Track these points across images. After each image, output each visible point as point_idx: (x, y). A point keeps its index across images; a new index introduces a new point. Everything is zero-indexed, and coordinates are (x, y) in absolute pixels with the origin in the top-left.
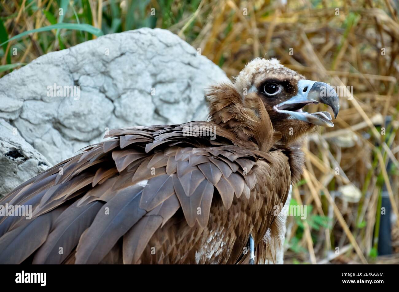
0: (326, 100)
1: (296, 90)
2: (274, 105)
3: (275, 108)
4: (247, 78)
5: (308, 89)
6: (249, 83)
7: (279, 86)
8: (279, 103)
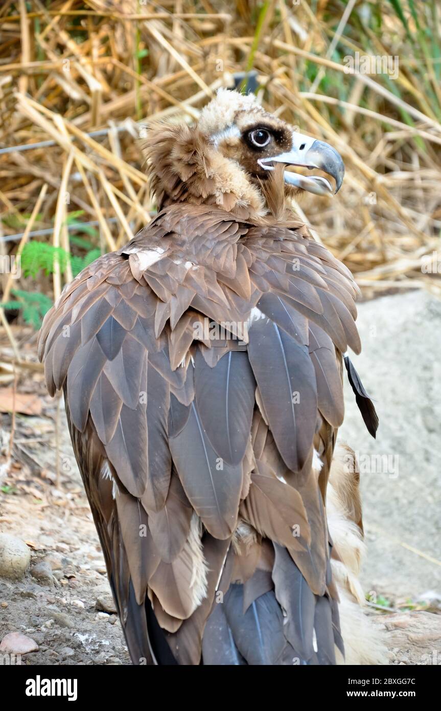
0: (331, 167)
1: (291, 146)
2: (260, 158)
3: (260, 162)
4: (228, 117)
5: (306, 148)
6: (230, 124)
7: (269, 135)
8: (266, 157)
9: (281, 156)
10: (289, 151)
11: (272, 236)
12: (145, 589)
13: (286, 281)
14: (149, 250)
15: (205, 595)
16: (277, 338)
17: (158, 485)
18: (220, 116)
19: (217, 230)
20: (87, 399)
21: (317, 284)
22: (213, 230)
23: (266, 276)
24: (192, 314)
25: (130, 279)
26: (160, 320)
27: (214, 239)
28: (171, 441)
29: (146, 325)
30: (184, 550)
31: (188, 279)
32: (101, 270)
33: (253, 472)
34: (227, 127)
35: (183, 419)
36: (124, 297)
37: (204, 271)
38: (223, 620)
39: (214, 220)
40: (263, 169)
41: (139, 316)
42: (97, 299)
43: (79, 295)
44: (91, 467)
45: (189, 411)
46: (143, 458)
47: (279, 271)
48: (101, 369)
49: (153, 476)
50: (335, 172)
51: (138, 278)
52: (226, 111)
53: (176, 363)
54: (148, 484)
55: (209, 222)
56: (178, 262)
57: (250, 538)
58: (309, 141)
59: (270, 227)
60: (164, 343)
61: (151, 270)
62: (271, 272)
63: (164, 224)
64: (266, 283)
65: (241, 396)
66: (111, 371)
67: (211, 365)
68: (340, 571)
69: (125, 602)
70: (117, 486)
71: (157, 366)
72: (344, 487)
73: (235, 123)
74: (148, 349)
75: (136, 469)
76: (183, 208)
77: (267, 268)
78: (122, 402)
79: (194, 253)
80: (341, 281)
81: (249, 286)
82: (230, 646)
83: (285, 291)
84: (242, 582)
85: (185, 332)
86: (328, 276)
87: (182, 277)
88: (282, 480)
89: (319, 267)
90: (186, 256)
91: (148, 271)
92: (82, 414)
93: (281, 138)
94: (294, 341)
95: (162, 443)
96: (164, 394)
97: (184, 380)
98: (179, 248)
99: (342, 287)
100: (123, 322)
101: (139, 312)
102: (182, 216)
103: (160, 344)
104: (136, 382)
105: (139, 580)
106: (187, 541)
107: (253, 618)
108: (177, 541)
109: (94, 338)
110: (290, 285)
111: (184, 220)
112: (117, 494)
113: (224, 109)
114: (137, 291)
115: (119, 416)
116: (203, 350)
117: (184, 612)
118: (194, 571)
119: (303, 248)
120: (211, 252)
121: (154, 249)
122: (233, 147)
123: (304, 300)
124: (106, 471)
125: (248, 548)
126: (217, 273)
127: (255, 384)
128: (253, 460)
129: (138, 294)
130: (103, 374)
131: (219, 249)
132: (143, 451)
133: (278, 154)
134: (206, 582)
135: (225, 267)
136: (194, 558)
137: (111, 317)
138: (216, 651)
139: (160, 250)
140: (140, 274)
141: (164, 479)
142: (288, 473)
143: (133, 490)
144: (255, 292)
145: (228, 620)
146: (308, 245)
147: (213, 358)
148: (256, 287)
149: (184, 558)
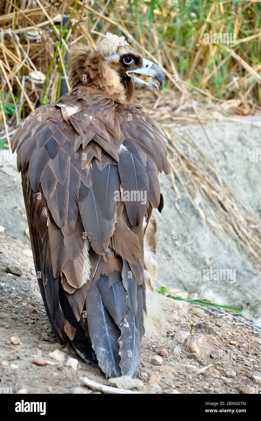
1: (142, 65)
2: (127, 70)
3: (127, 72)
4: (114, 49)
5: (149, 67)
6: (115, 52)
7: (132, 59)
8: (130, 70)
9: (137, 70)
10: (141, 68)
11: (129, 110)
12: (59, 271)
13: (136, 134)
14: (71, 106)
15: (89, 279)
16: (132, 161)
17: (71, 224)
18: (110, 48)
19: (104, 102)
20: (39, 176)
21: (151, 138)
22: (102, 102)
23: (127, 130)
24: (93, 144)
25: (62, 120)
26: (77, 144)
27: (103, 107)
28: (80, 204)
29: (70, 145)
30: (80, 256)
31: (91, 124)
32: (45, 113)
33: (116, 224)
34: (113, 54)
35: (87, 194)
36: (58, 129)
37: (98, 121)
38: (97, 291)
39: (102, 97)
40: (127, 76)
41: (67, 140)
42: (45, 127)
43: (35, 124)
44: (37, 209)
45: (89, 190)
46: (65, 210)
47: (133, 129)
48: (47, 163)
49: (69, 219)
50: (161, 80)
51: (66, 120)
52: (113, 46)
53: (84, 167)
54: (66, 223)
55: (100, 98)
56: (86, 115)
57: (111, 255)
58: (150, 64)
59: (128, 106)
60: (78, 155)
61: (73, 117)
62: (130, 128)
63: (77, 94)
64: (127, 133)
65: (114, 187)
66: (52, 164)
67: (101, 170)
68: (147, 275)
69: (47, 275)
70: (49, 221)
71: (75, 166)
72: (149, 234)
73: (117, 52)
74: (71, 156)
75: (62, 214)
76: (87, 88)
77: (128, 126)
78: (57, 181)
79: (93, 112)
80: (161, 138)
81: (119, 133)
82: (101, 304)
83: (136, 139)
84: (107, 275)
85: (89, 152)
86: (155, 134)
87: (88, 123)
88: (128, 229)
89: (151, 129)
90: (90, 112)
91: (71, 117)
92: (36, 183)
93: (138, 62)
94: (140, 164)
95: (75, 204)
96: (78, 180)
97: (88, 175)
98: (85, 108)
99: (162, 141)
100: (58, 141)
101: (66, 137)
102: (86, 92)
103: (76, 156)
104: (64, 172)
105: (56, 267)
106: (82, 252)
107: (113, 292)
108: (77, 251)
109: (44, 147)
110: (138, 136)
111: (87, 94)
112: (49, 224)
113: (112, 45)
114: (65, 127)
115: (55, 187)
116: (96, 161)
117: (78, 285)
118: (84, 266)
119: (144, 118)
120: (102, 113)
121: (74, 106)
122: (115, 64)
123: (145, 145)
124: (45, 212)
125: (110, 259)
126: (105, 124)
127: (120, 182)
128: (116, 218)
129: (66, 128)
130: (48, 165)
131: (106, 112)
132: (66, 206)
133: (135, 69)
134: (90, 273)
135: (108, 122)
136: (85, 260)
137: (52, 137)
138: (94, 305)
139: (77, 108)
140: (67, 118)
141: (74, 221)
142: (131, 227)
143: (59, 224)
144: (122, 137)
145: (100, 291)
146: (146, 117)
147: (102, 166)
148: (123, 135)
149: (79, 260)
